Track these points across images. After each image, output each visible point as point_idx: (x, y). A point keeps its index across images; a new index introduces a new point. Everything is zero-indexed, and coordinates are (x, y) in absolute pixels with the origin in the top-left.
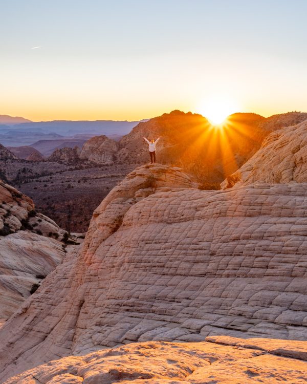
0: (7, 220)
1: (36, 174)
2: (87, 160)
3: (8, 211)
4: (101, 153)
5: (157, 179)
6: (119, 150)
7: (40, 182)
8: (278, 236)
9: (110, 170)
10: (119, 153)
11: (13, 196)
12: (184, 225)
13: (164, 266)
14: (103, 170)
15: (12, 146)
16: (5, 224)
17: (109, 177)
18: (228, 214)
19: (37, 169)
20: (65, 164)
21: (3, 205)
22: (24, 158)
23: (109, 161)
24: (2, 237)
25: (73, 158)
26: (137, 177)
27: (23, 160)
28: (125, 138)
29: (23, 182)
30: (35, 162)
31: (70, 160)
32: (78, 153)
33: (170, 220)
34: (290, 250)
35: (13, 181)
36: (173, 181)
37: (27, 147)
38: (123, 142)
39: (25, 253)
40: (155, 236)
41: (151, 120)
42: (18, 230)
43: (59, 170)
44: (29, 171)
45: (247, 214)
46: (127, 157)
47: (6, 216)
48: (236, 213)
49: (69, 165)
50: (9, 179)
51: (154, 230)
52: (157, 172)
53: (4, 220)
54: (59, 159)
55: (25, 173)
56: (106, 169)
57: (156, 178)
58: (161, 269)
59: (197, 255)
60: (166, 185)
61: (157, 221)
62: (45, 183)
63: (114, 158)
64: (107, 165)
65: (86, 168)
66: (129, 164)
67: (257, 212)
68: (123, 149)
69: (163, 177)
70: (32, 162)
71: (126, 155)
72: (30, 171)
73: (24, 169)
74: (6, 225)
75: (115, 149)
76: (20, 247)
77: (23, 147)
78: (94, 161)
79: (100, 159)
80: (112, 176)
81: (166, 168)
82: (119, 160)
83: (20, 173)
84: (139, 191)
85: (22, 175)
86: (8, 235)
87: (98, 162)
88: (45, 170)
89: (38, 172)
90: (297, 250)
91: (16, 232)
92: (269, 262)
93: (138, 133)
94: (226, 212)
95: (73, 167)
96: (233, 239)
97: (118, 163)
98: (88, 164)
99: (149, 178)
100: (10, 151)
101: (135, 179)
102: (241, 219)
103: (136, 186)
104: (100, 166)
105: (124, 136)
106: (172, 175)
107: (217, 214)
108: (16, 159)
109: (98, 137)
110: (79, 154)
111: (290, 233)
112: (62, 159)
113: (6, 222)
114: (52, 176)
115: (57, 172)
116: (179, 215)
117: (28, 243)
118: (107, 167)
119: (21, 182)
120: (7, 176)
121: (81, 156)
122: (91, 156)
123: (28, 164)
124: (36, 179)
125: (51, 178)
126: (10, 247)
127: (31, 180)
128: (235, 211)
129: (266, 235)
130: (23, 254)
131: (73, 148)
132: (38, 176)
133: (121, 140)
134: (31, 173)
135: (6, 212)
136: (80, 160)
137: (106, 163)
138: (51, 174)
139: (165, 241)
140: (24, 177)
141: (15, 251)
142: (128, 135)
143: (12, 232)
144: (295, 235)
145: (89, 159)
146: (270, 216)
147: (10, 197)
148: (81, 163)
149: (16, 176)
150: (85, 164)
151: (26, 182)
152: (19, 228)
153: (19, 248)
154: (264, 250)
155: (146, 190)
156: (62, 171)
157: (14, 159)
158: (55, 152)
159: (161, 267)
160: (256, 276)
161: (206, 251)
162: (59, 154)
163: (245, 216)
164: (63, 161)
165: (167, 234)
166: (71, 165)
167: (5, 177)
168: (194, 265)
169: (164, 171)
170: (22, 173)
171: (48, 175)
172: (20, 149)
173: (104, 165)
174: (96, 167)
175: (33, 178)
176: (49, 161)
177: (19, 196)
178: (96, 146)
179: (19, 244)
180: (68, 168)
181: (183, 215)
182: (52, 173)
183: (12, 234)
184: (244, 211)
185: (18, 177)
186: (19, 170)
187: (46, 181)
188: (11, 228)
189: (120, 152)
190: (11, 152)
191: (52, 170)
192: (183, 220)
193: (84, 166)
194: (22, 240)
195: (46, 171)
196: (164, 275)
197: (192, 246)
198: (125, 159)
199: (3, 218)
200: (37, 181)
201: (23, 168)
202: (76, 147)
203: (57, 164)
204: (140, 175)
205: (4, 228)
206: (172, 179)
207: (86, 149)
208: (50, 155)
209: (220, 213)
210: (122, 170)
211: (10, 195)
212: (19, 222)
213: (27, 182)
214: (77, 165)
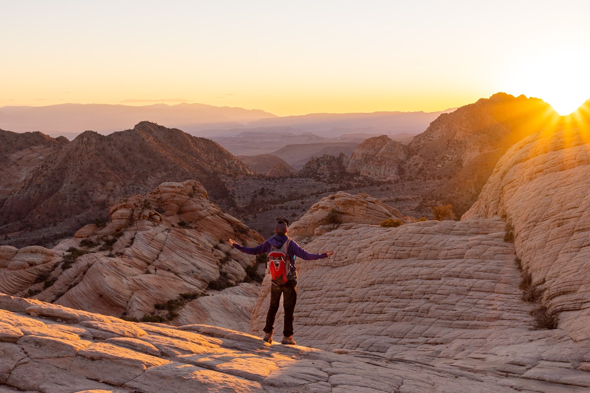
0: (225, 267)
1: (281, 196)
2: (358, 174)
3: (228, 254)
4: (380, 163)
5: (342, 213)
6: (408, 158)
7: (286, 209)
8: (406, 280)
9: (394, 191)
10: (408, 163)
11: (235, 231)
12: (343, 269)
13: (308, 316)
14: (382, 190)
15: (245, 155)
16: (221, 273)
17: (392, 201)
18: (380, 256)
19: (281, 190)
20: (324, 182)
21: (220, 245)
22: (263, 173)
23: (392, 176)
24: (216, 291)
25: (337, 171)
26: (320, 209)
27: (261, 175)
28: (417, 139)
29: (260, 210)
30: (279, 179)
31: (332, 176)
32: (344, 164)
33: (335, 264)
34: (406, 295)
35: (246, 208)
36: (363, 215)
37: (267, 155)
38: (415, 145)
39: (246, 316)
40: (314, 283)
41: (459, 110)
42: (241, 282)
43: (315, 191)
44: (270, 193)
45: (397, 256)
46: (421, 170)
47: (223, 261)
48: (387, 255)
49: (330, 183)
50: (240, 204)
51: (317, 276)
52: (343, 204)
53: (221, 267)
54: (316, 173)
55: (264, 196)
56: (388, 189)
57: (342, 211)
58: (305, 318)
59: (339, 302)
60: (355, 220)
61: (323, 264)
62: (294, 211)
63: (401, 171)
64: (389, 182)
65: (356, 187)
66: (425, 180)
67: (406, 254)
68: (414, 157)
69: (350, 210)
70: (274, 179)
71: (420, 166)
72: (272, 192)
73: (263, 189)
74: (223, 275)
75: (402, 157)
76: (240, 307)
77: (261, 155)
78: (370, 176)
79: (378, 174)
80: (397, 200)
81: (354, 199)
82: (408, 174)
83: (255, 196)
84: (318, 228)
85: (259, 198)
86: (224, 288)
87: (375, 178)
88: (293, 190)
89: (283, 194)
90: (411, 295)
91: (236, 285)
92: (384, 307)
93: (440, 130)
94: (378, 254)
95: (337, 186)
96: (370, 284)
97: (406, 178)
98: (359, 181)
99: (333, 211)
100: (243, 162)
101: (316, 213)
102: (389, 261)
103: (317, 221)
104: (379, 184)
105: (417, 136)
106: (362, 208)
107: (371, 256)
108: (250, 175)
109: (375, 139)
110: (345, 166)
111: (416, 277)
112: (319, 174)
113: (224, 270)
114: (303, 201)
115: (312, 194)
116: (343, 258)
117: (252, 302)
118: (389, 186)
119: (258, 210)
120: (236, 200)
121: (349, 169)
122: (364, 168)
123: (268, 182)
124: (281, 205)
125: (303, 203)
126: (225, 307)
127: (272, 206)
128: (387, 253)
129: (397, 279)
130: (243, 317)
131: (337, 156)
132: (283, 200)
133: (411, 143)
134: (273, 195)
135: (224, 255)
136: (347, 174)
137: (388, 179)
138: (303, 196)
139: (320, 288)
140: (263, 201)
141: (231, 313)
142: (422, 134)
143: (232, 285)
144: (420, 278)
145: (361, 173)
146: (418, 258)
147: (231, 233)
148: (349, 180)
149: (250, 200)
150: (356, 181)
151: (265, 210)
152: (243, 279)
153: (238, 309)
154: (387, 295)
155: (326, 226)
156: (319, 193)
157: (247, 175)
158: (310, 162)
159: (306, 317)
160: (369, 322)
161: (347, 298)
162: (315, 166)
163: (395, 258)
164: (321, 177)
165: (325, 280)
166: (333, 182)
167: (233, 202)
168: (333, 313)
169: (351, 203)
170: (258, 196)
171: (298, 199)
172: (258, 158)
173: (384, 183)
174: (372, 184)
175: (275, 202)
176: (300, 176)
177: (244, 231)
178: (372, 152)
179: (238, 302)
180: (329, 187)
181: (346, 258)
182: (305, 196)
183: (231, 288)
184: (394, 252)
185: (253, 201)
186: (255, 192)
187: (295, 208)
188: (230, 278)
189: (411, 161)
190: (243, 165)
191: (305, 191)
192: (345, 264)
193: (353, 184)
194: (244, 297)
195: (295, 193)
196: (306, 325)
197: (339, 293)
198: (419, 173)
199: (220, 264)
200: (281, 208)
201: (261, 187)
202: (342, 155)
203: (312, 181)
204: (323, 208)
205: (220, 278)
206: (362, 212)
207: (357, 158)
208: (301, 168)
209: (374, 255)
210: (412, 189)
211: (231, 230)
212: (243, 270)
213: (267, 210)
214: (342, 182)
